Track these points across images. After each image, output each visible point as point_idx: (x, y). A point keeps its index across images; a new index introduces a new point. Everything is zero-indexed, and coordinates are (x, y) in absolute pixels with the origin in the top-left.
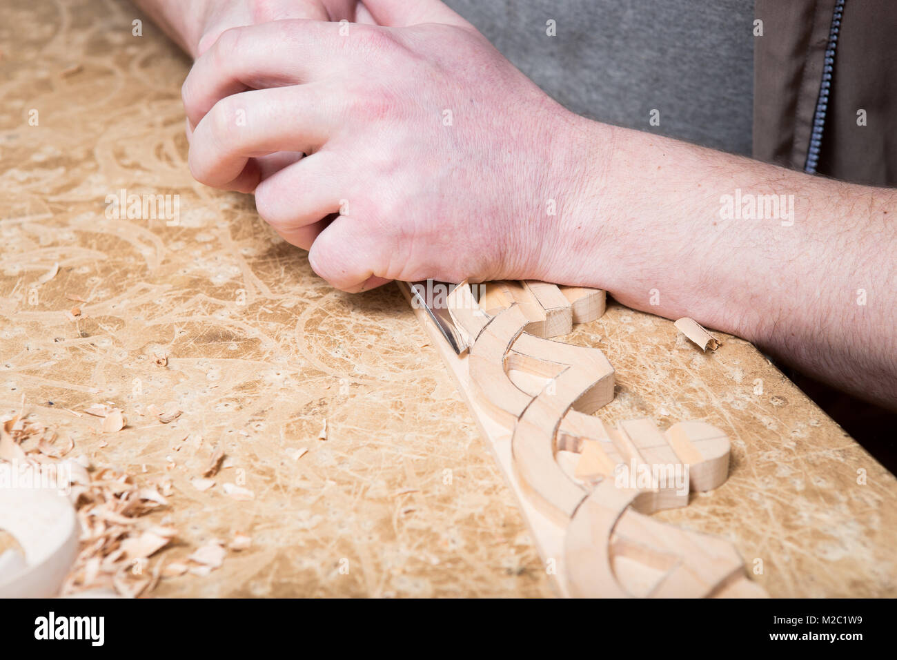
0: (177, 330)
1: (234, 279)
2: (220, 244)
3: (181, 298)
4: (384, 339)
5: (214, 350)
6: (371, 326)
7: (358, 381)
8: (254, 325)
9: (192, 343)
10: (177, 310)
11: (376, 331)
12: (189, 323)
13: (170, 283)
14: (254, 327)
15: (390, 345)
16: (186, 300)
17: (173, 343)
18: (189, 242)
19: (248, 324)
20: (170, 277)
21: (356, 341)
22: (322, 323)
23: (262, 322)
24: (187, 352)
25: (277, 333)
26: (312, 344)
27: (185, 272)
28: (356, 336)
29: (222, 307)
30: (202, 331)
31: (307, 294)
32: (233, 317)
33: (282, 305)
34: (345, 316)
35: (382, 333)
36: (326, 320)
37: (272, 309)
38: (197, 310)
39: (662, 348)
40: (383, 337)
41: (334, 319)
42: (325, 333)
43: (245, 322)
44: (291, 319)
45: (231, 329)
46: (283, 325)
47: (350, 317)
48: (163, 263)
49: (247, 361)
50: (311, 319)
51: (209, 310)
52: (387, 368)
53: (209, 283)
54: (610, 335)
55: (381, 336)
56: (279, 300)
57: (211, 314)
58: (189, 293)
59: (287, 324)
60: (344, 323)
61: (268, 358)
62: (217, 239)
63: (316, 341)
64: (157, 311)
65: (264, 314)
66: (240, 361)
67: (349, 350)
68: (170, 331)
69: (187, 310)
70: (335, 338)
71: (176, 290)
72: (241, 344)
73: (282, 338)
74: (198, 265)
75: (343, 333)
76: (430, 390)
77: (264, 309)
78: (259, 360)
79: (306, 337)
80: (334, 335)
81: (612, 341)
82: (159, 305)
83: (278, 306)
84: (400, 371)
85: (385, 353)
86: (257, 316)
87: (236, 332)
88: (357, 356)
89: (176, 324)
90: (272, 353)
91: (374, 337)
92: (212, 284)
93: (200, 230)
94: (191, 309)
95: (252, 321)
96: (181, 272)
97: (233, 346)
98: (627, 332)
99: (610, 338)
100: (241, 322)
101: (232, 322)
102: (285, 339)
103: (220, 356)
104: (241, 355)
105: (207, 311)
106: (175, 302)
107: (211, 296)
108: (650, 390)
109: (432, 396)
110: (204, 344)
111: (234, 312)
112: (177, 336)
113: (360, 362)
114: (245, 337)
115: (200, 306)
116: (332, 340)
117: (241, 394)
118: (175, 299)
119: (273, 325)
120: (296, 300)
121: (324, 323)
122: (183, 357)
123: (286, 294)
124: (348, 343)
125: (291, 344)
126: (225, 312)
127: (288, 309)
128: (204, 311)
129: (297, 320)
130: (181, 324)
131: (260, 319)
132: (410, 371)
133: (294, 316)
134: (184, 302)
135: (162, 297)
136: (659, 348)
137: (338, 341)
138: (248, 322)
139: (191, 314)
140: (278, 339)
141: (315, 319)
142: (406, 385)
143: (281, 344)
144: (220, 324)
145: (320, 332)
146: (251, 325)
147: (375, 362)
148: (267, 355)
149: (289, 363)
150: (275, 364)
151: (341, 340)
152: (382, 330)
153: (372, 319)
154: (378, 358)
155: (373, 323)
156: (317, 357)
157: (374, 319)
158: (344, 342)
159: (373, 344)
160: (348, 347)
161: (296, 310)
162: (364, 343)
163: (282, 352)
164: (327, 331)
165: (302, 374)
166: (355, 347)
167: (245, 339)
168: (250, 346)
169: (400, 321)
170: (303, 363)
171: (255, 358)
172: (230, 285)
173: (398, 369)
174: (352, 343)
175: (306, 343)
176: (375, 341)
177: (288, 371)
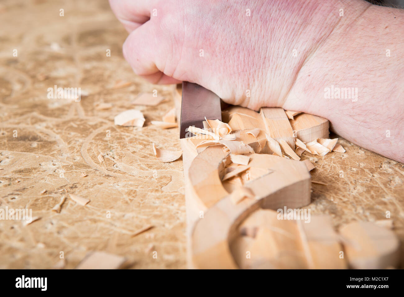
1: (64, 106)
4: (148, 149)
5: (18, 146)
6: (143, 140)
7: (111, 173)
9: (6, 141)
10: (11, 120)
11: (145, 143)
12: (13, 129)
14: (58, 134)
15: (150, 153)
21: (126, 148)
23: (66, 132)
25: (72, 139)
26: (93, 147)
28: (128, 145)
29: (44, 121)
31: (109, 118)
32: (47, 127)
33: (87, 123)
34: (128, 133)
35: (148, 145)
37: (78, 125)
38: (25, 122)
39: (366, 170)
41: (119, 134)
42: (106, 141)
43: (53, 131)
44: (87, 131)
45: (40, 135)
46: (79, 135)
47: (131, 133)
49: (37, 155)
50: (102, 133)
51: (33, 122)
52: (139, 167)
53: (45, 107)
54: (325, 159)
55: (147, 147)
56: (87, 120)
57: (33, 124)
59: (82, 134)
60: (124, 137)
61: (54, 154)
63: (97, 146)
65: (71, 127)
66: (32, 154)
69: (18, 121)
70: (112, 145)
72: (41, 144)
73: (73, 142)
75: (119, 143)
77: (73, 124)
78: (46, 155)
79: (91, 143)
80: (112, 143)
81: (326, 163)
83: (84, 123)
84: (147, 170)
85: (143, 157)
86: (65, 128)
87: (43, 136)
88: (121, 157)
90: (60, 151)
91: (141, 146)
92: (47, 108)
94: (21, 121)
95: (59, 131)
96: (31, 100)
97: (35, 144)
98: (341, 158)
101: (45, 130)
102: (75, 143)
103: (20, 150)
104: (35, 151)
105: (31, 123)
106: (13, 116)
108: (345, 199)
110: (13, 142)
111: (50, 125)
113: (121, 161)
114: (47, 140)
115: (29, 120)
116: (109, 146)
118: (15, 114)
119: (73, 134)
120: (100, 120)
123: (95, 117)
124: (119, 149)
125: (77, 147)
126: (44, 124)
127: (90, 126)
128: (29, 123)
129: (91, 133)
131: (66, 130)
132: (154, 170)
133: (91, 130)
134: (20, 116)
136: (364, 171)
137: (113, 147)
138: (56, 131)
139: (19, 123)
140: (69, 143)
141: (104, 133)
142: (147, 179)
143: (70, 146)
144: (35, 131)
145: (103, 141)
147: (132, 162)
148: (55, 152)
149: (68, 158)
150: (57, 158)
151: (116, 146)
152: (150, 143)
153: (146, 135)
154: (136, 160)
155: (146, 138)
156: (90, 156)
157: (148, 136)
158: (117, 148)
159: (138, 151)
160: (117, 152)
161: (95, 127)
162: (132, 149)
163: (67, 151)
164: (109, 140)
165: (72, 166)
166: (123, 152)
167: (45, 141)
168: (46, 145)
169: (166, 138)
170: (78, 158)
171: (45, 153)
172: (59, 109)
173: (147, 168)
174: (122, 149)
175: (88, 147)
176: (140, 149)
177: (63, 163)
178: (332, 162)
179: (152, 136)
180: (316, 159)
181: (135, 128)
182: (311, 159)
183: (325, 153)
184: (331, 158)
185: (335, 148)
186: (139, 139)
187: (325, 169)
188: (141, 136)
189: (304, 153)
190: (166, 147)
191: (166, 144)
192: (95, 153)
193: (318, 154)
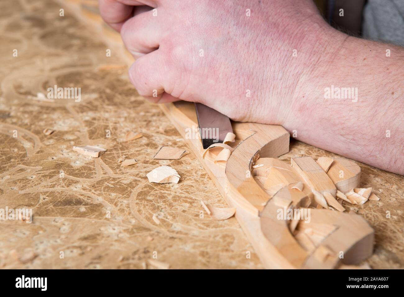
0: (42, 197)
1: (87, 164)
2: (81, 142)
3: (48, 176)
4: (195, 207)
5: (68, 211)
6: (186, 197)
7: (174, 235)
8: (99, 195)
9: (52, 206)
10: (44, 183)
11: (189, 200)
12: (52, 192)
13: (41, 165)
14: (99, 196)
16: (51, 177)
17: (37, 206)
18: (58, 140)
19: (94, 194)
20: (42, 162)
21: (174, 207)
22: (150, 194)
23: (105, 192)
24: (47, 213)
25: (116, 200)
26: (142, 208)
27: (53, 159)
28: (174, 204)
29: (77, 182)
30: (60, 198)
31: (139, 175)
32: (84, 189)
33: (121, 182)
34: (167, 190)
35: (194, 202)
36: (153, 192)
37: (113, 184)
38: (58, 184)
40: (195, 204)
41: (158, 192)
42: (151, 201)
43: (93, 193)
44: (126, 191)
45: (82, 197)
46: (121, 195)
47: (170, 191)
48: (38, 152)
49: (91, 219)
50: (142, 192)
51: (67, 184)
52: (197, 227)
53: (69, 166)
54: (364, 208)
55: (193, 204)
56: (119, 178)
57: (68, 187)
58: (54, 172)
59: (123, 194)
60: (166, 195)
61: (107, 218)
62: (78, 138)
63: (145, 206)
64: (29, 184)
65: (108, 187)
66: (86, 219)
67: (169, 213)
68: (36, 197)
69: (51, 184)
70: (159, 205)
71: (45, 170)
72: (88, 208)
73: (119, 204)
74: (63, 155)
75: (164, 202)
76: (230, 243)
77: (108, 184)
78: (100, 219)
79: (137, 204)
80: (158, 203)
81: (367, 212)
82: (30, 180)
83: (118, 182)
84: (206, 229)
85: (195, 216)
86: (102, 189)
87: (85, 199)
88: (174, 217)
89: (41, 193)
90: (111, 214)
91: (188, 205)
92: (72, 167)
93: (67, 132)
94: (54, 183)
95: (98, 192)
96: (50, 159)
97: (83, 209)
98: (378, 206)
99: (365, 210)
100: (89, 193)
101: (84, 192)
102: (121, 205)
103: (72, 216)
104: (87, 216)
105: (66, 185)
106: (43, 178)
107: (70, 175)
109: (232, 247)
110: (60, 207)
111: (85, 186)
112: (41, 201)
113: (177, 222)
114: (91, 203)
115: (61, 181)
116: (157, 206)
117: (84, 243)
118: (43, 176)
119: (113, 195)
120: (132, 178)
121: (152, 195)
122: (44, 216)
123: (125, 174)
124: (168, 208)
125: (126, 208)
126: (79, 186)
127: (125, 184)
128: (64, 184)
129: (131, 192)
130: (45, 193)
131: (104, 191)
132: (214, 229)
133: (129, 189)
134: (50, 178)
135: (34, 174)
137: (161, 207)
138: (95, 192)
139: (53, 186)
140: (116, 205)
141: (144, 192)
142: (211, 239)
143: (118, 208)
144: (74, 193)
145: (147, 200)
146: (97, 195)
147: (188, 222)
149: (123, 221)
150: (112, 222)
151: (163, 206)
152: (194, 200)
153: (186, 192)
154: (190, 220)
155: (187, 195)
156: (144, 218)
157: (188, 192)
158: (165, 208)
159: (187, 210)
160: (168, 211)
161: (131, 185)
162: (180, 209)
163: (119, 214)
164: (153, 200)
165: (132, 230)
166: (173, 211)
167: (91, 204)
168: (95, 209)
169: (206, 194)
170: (133, 221)
171: (98, 217)
172: (84, 168)
173: (205, 227)
174: (171, 208)
175: (137, 208)
176: (188, 207)
177: (121, 227)
178: (372, 211)
179: (192, 193)
180: (357, 209)
181: (171, 185)
182: (352, 208)
183: (363, 202)
184: (369, 207)
185: (370, 196)
186: (182, 197)
187: (369, 218)
188: (181, 193)
189: (343, 203)
190: (211, 204)
191: (210, 201)
192: (147, 214)
193: (357, 203)
